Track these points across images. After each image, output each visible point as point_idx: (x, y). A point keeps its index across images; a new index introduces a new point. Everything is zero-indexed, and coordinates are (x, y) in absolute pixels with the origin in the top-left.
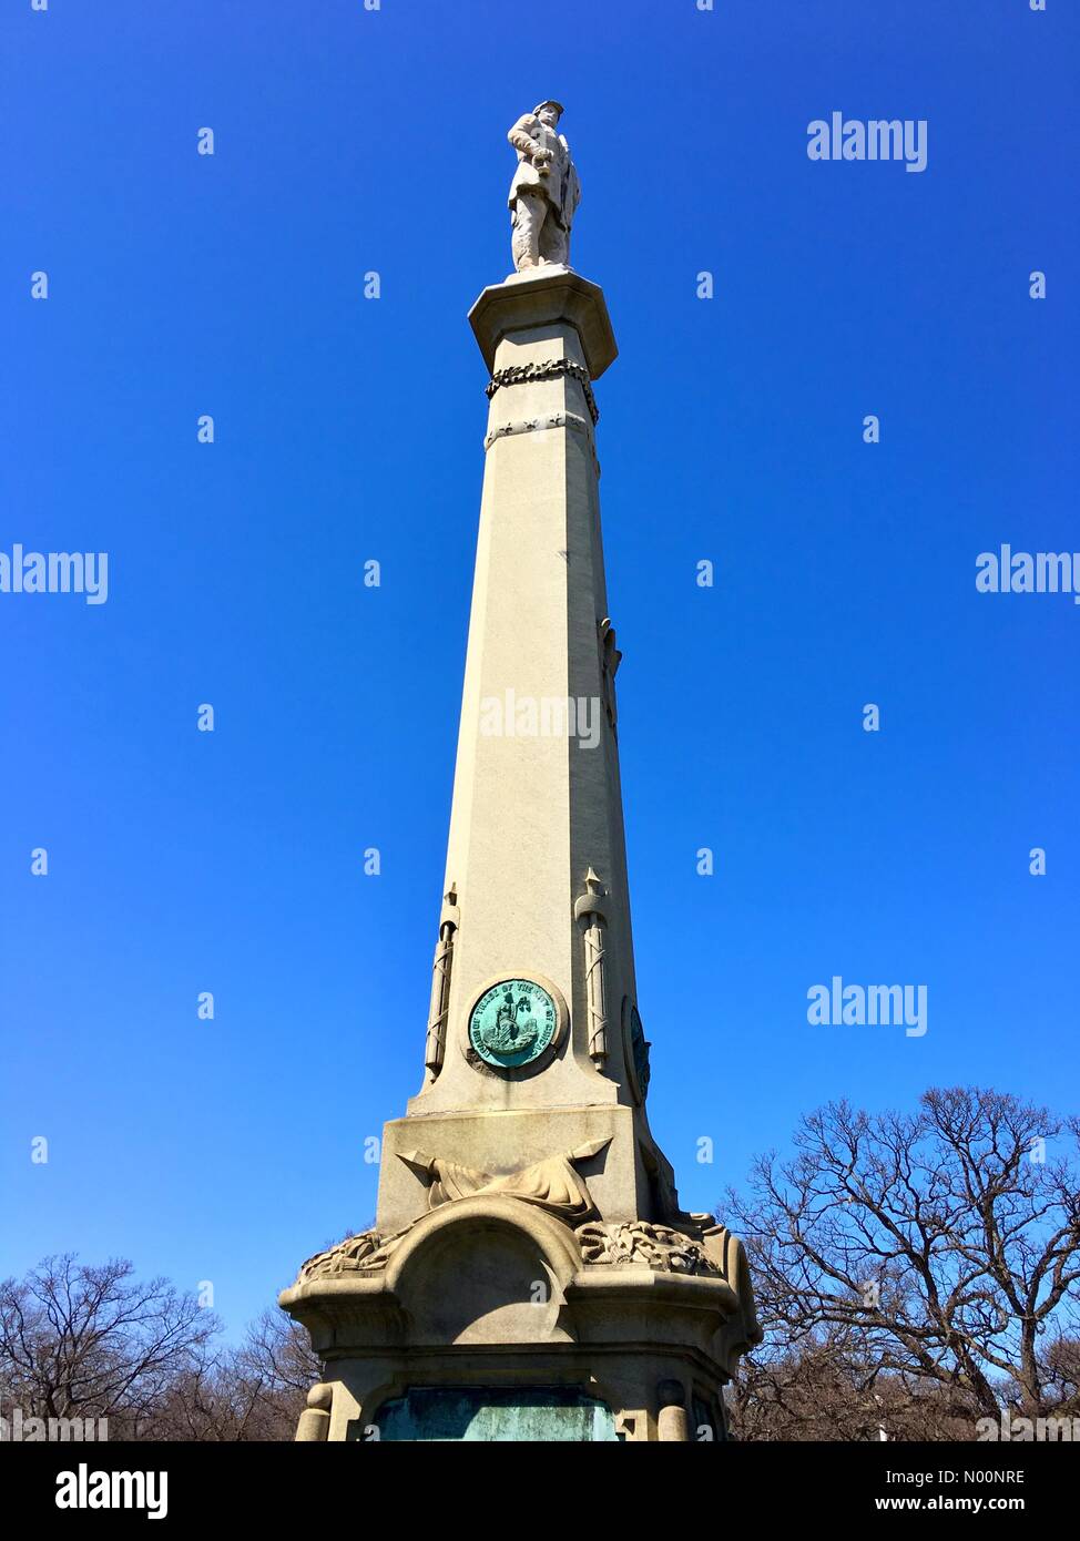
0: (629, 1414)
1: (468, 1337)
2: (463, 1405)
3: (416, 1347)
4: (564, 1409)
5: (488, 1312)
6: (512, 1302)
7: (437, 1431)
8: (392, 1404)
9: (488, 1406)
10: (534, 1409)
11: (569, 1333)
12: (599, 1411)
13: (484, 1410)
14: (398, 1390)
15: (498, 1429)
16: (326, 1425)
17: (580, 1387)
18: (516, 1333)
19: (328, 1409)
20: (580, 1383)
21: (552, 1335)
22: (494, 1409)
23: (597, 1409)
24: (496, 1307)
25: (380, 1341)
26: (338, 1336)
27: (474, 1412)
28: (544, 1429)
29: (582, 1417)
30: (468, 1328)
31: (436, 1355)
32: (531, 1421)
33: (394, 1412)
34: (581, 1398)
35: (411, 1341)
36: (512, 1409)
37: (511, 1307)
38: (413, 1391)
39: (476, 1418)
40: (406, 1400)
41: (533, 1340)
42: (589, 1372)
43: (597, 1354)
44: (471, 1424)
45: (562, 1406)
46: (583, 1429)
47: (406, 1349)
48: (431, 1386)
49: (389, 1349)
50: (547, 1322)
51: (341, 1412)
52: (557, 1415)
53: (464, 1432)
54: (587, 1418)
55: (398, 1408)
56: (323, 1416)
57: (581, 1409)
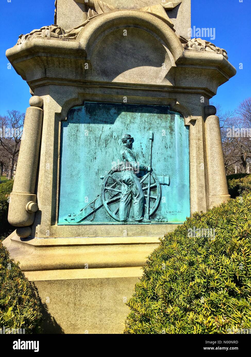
0: (194, 118)
1: (119, 79)
2: (113, 111)
3: (91, 82)
4: (162, 115)
5: (130, 69)
6: (142, 65)
7: (100, 121)
8: (76, 108)
9: (125, 111)
10: (147, 114)
11: (171, 82)
12: (177, 117)
13: (123, 113)
14: (80, 102)
15: (130, 121)
16: (42, 114)
17: (169, 106)
18: (144, 79)
19: (42, 107)
20: (169, 105)
21: (162, 82)
22: (128, 113)
23: (176, 115)
24: (134, 67)
25: (71, 77)
26: (47, 72)
27: (118, 114)
28: (152, 122)
29: (169, 118)
30: (120, 75)
31: (100, 87)
32: (146, 119)
33: (78, 112)
34: (169, 111)
35: (89, 78)
36: (137, 114)
37: (141, 67)
38: (86, 103)
39: (119, 116)
40: (83, 107)
41: (153, 83)
42: (176, 100)
43: (181, 93)
44: (118, 119)
45: (160, 113)
46: (170, 123)
47: (85, 83)
48: (95, 101)
49: (75, 81)
50: (160, 76)
51: (50, 109)
52: (158, 117)
53: (114, 122)
54: (172, 119)
55: (80, 110)
56: (40, 110)
57: (169, 115)
